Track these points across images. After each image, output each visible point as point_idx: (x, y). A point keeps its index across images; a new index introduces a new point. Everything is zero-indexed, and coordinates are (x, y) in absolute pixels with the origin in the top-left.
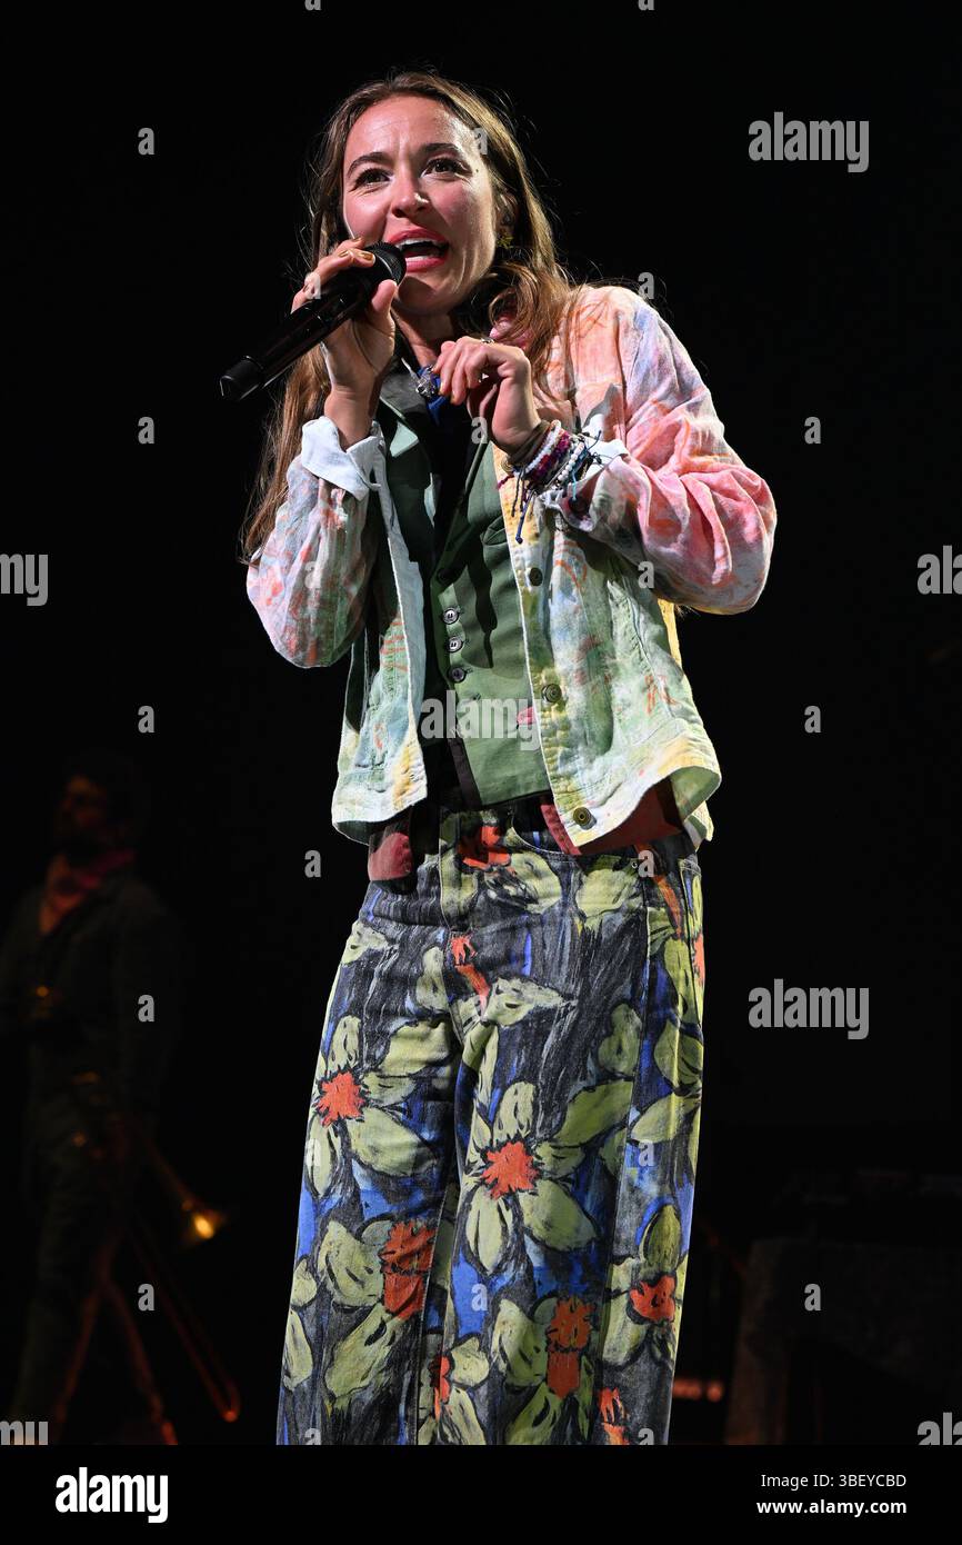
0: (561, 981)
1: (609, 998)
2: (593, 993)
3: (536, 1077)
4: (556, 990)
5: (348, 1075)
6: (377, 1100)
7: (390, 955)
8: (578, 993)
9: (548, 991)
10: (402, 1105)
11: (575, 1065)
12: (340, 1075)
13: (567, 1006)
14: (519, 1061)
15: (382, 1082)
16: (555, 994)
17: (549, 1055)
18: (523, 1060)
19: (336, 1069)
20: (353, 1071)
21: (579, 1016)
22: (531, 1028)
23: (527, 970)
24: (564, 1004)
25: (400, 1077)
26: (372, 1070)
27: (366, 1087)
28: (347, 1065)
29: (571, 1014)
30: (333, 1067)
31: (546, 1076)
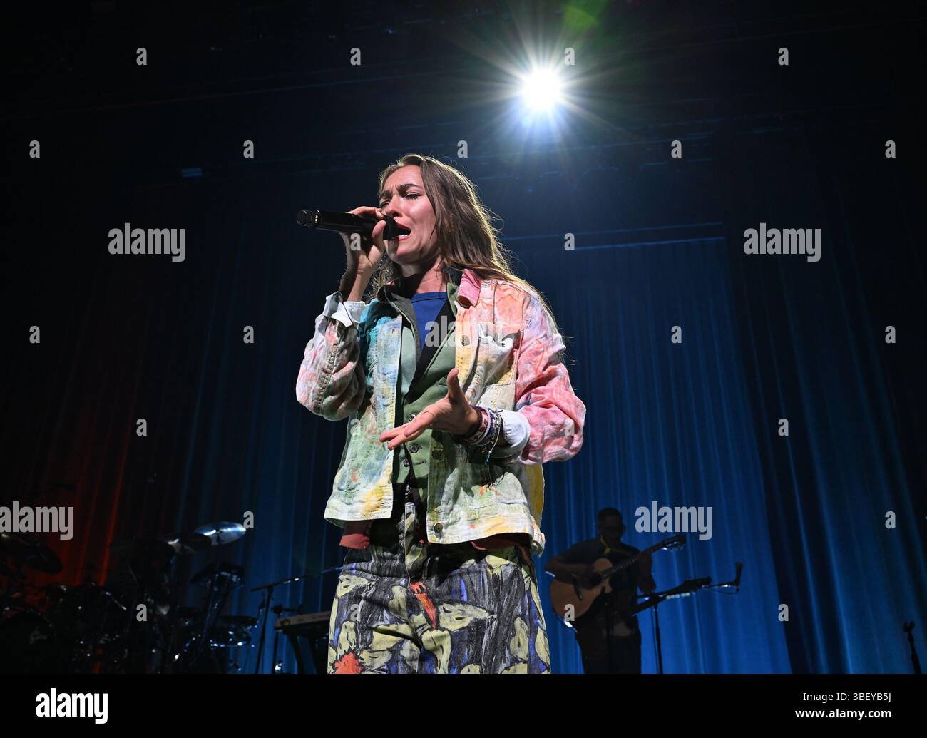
0: (486, 604)
1: (512, 613)
2: (504, 611)
3: (480, 661)
4: (484, 609)
5: (351, 655)
6: (369, 666)
7: (370, 588)
8: (496, 610)
9: (480, 609)
10: (385, 668)
11: (500, 653)
12: (346, 656)
13: (492, 618)
14: (469, 651)
15: (372, 655)
16: (484, 611)
17: (486, 648)
18: (471, 650)
19: (343, 652)
20: (354, 652)
21: (499, 624)
22: (473, 631)
23: (465, 598)
24: (490, 617)
25: (383, 651)
26: (365, 648)
27: (362, 659)
28: (350, 649)
29: (494, 623)
30: (341, 652)
31: (486, 660)
